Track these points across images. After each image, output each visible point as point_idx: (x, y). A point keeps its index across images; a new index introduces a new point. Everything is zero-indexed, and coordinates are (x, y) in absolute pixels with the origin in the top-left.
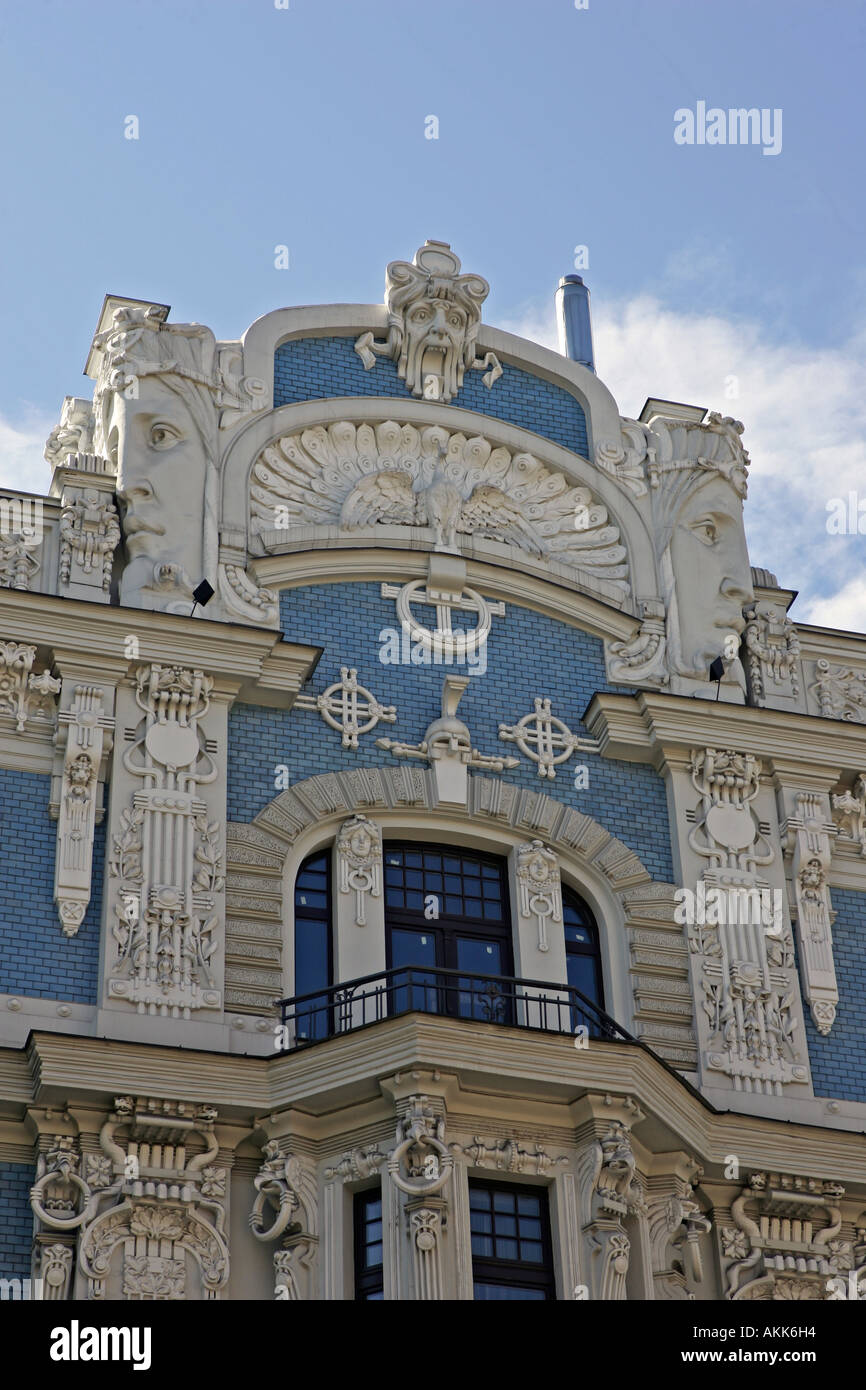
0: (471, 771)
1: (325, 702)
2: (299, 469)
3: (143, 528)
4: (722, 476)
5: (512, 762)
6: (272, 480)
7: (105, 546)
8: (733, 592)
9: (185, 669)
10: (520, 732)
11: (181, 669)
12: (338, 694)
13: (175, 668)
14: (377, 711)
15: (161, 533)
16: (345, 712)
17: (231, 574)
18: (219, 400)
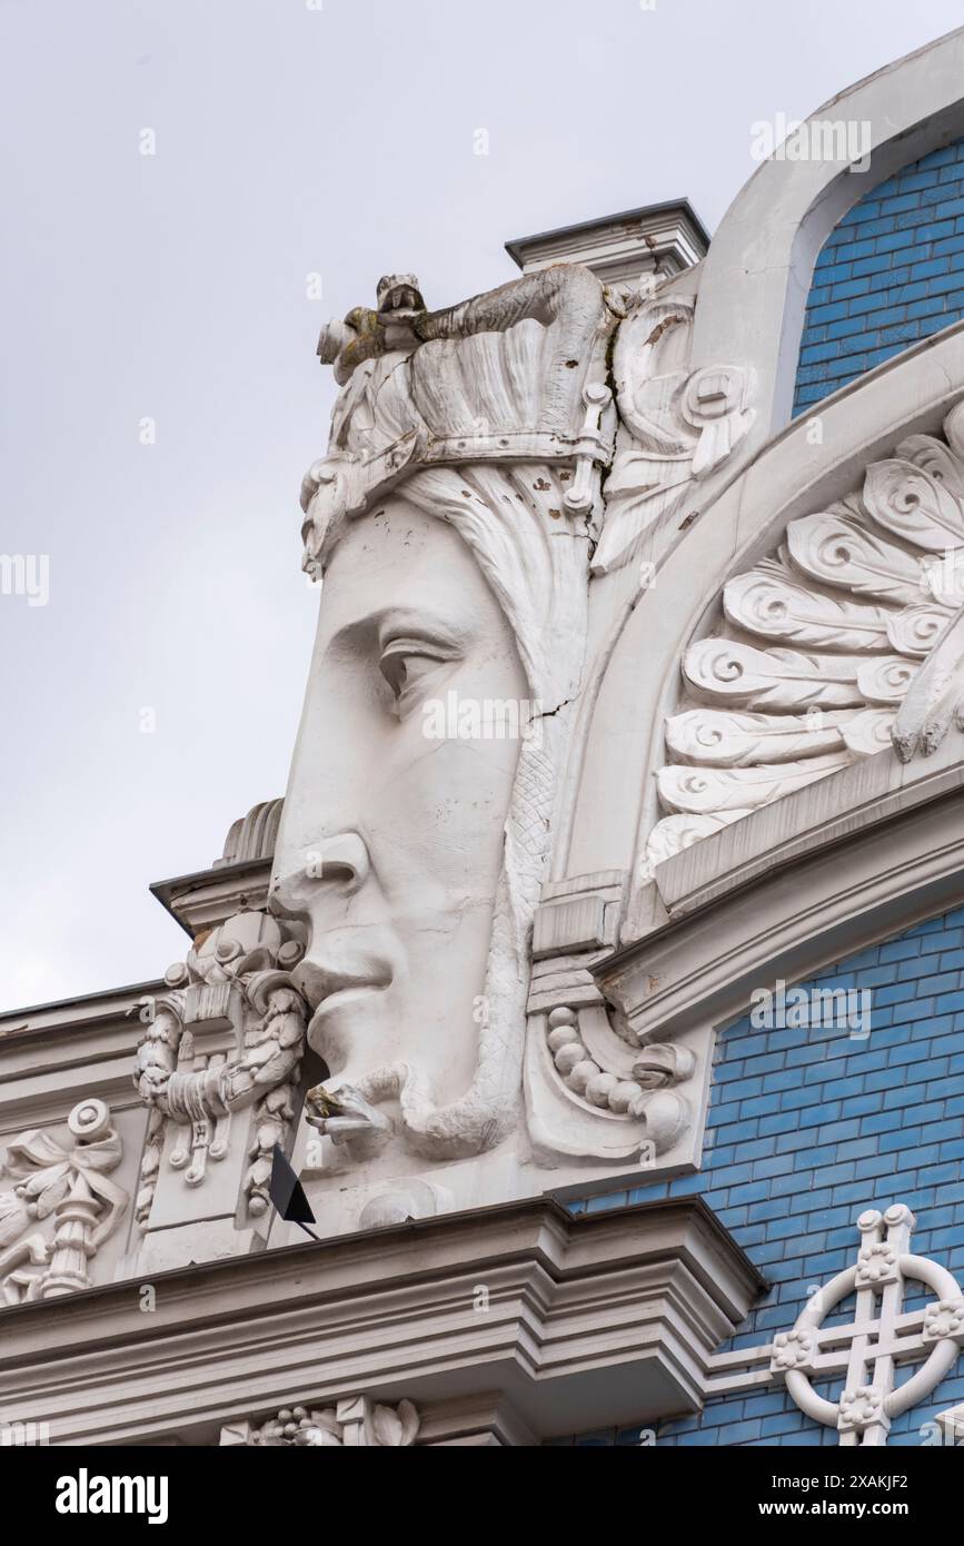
2: (866, 599)
3: (334, 985)
6: (761, 672)
7: (240, 1083)
9: (312, 1407)
11: (298, 1411)
12: (841, 1308)
13: (284, 1414)
15: (381, 979)
16: (854, 1359)
17: (563, 1031)
18: (583, 488)
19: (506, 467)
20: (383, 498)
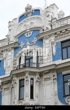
0: (30, 46)
1: (20, 45)
4: (48, 11)
5: (32, 44)
6: (19, 29)
7: (8, 40)
8: (49, 21)
9: (9, 48)
10: (33, 41)
14: (24, 44)
15: (10, 38)
17: (15, 38)
18: (14, 25)
19: (12, 25)
20: (10, 26)
